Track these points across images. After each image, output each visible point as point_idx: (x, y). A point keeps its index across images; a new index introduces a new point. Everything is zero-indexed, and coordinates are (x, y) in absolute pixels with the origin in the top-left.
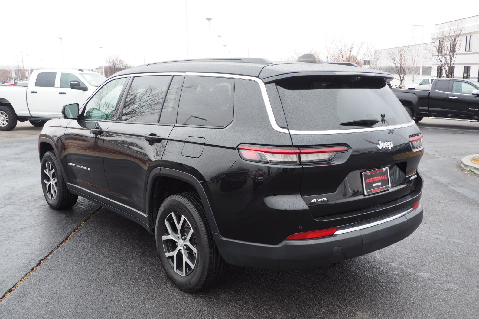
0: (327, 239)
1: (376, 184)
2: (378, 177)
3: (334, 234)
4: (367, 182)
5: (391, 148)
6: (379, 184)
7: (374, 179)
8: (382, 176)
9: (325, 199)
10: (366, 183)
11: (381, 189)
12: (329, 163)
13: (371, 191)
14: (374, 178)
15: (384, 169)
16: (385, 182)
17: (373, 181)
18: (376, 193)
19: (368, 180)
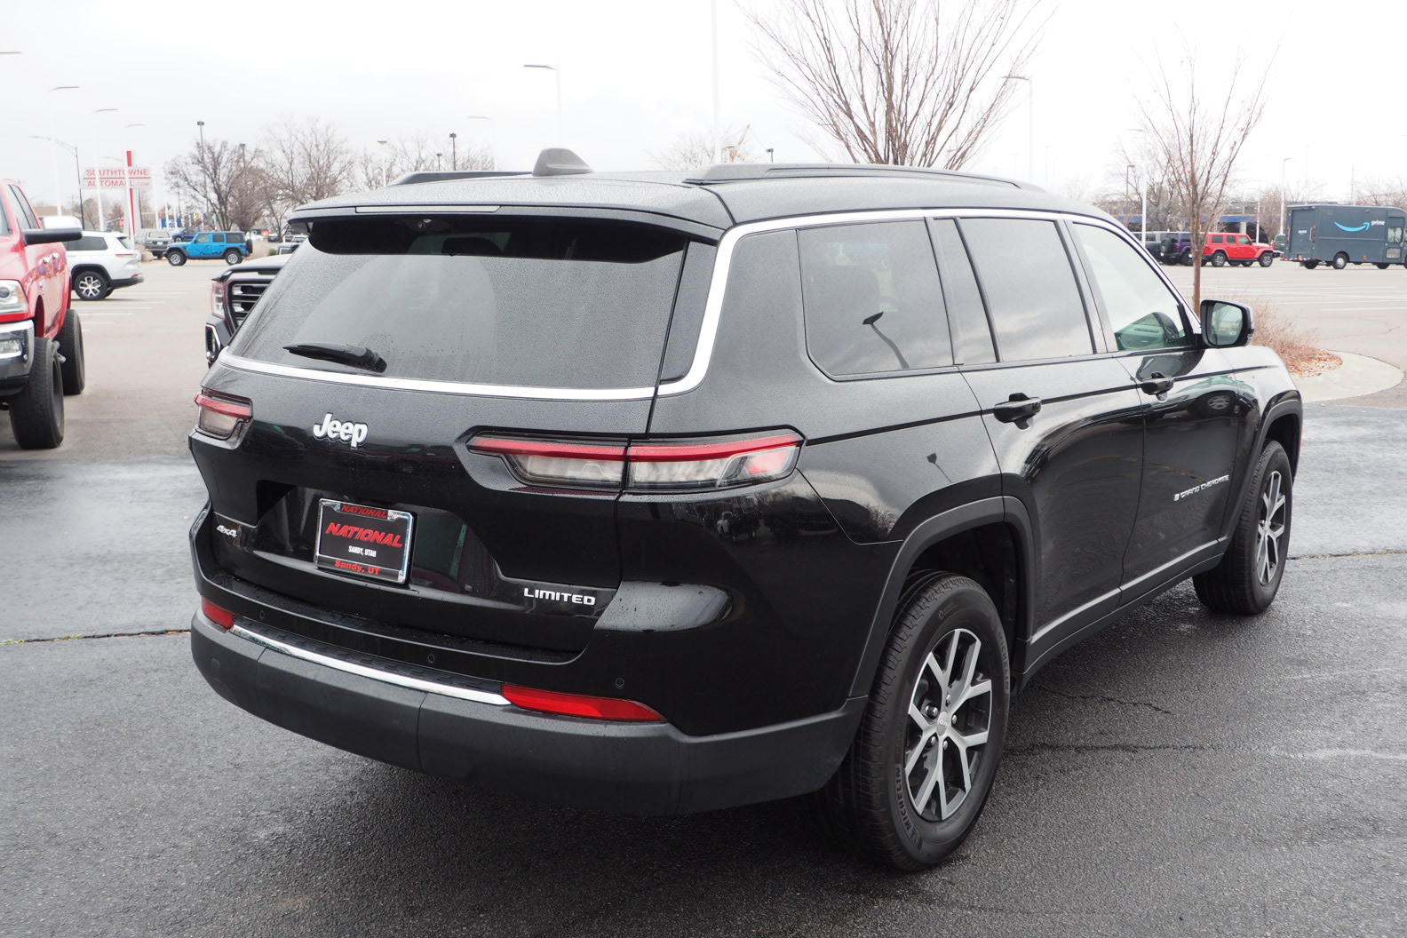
1: (362, 550)
2: (370, 531)
4: (331, 532)
5: (358, 443)
6: (373, 554)
7: (356, 533)
8: (383, 534)
11: (366, 569)
13: (333, 563)
14: (356, 529)
15: (393, 515)
16: (389, 556)
17: (350, 536)
18: (353, 575)
19: (336, 529)
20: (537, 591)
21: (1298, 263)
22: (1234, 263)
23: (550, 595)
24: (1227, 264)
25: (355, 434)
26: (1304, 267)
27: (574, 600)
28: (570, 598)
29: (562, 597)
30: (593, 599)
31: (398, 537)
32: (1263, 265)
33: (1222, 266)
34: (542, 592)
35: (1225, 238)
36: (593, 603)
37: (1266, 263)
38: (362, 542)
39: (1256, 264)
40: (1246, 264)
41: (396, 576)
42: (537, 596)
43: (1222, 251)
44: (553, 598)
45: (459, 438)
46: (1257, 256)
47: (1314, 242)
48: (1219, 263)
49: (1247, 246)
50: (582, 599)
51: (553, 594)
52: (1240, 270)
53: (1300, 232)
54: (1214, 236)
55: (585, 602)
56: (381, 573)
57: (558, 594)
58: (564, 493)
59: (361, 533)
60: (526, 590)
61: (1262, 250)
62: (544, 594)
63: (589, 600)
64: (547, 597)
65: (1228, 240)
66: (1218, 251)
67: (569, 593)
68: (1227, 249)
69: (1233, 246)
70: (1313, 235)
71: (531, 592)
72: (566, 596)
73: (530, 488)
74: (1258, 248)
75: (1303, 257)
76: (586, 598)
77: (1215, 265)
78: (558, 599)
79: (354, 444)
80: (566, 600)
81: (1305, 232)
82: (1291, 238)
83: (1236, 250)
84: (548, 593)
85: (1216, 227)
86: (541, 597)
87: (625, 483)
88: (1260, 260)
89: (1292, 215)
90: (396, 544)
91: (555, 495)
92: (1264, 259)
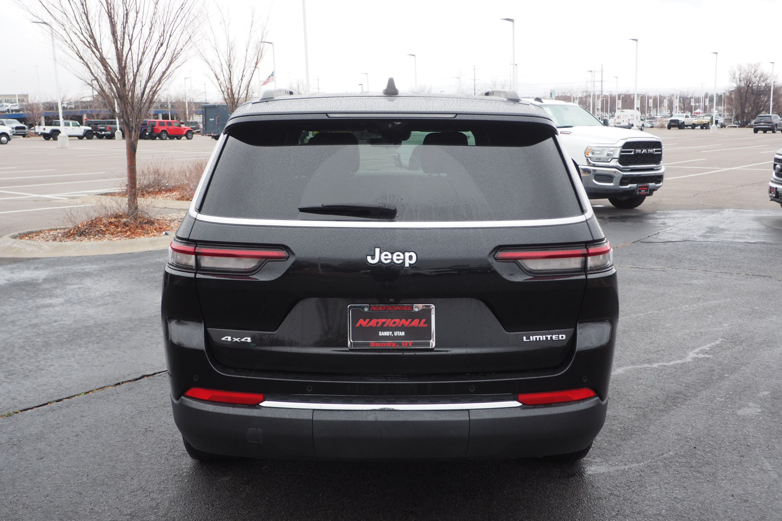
0: (242, 409)
3: (261, 404)
6: (402, 334)
7: (384, 323)
9: (249, 340)
10: (357, 325)
11: (400, 344)
12: (247, 277)
13: (368, 344)
15: (418, 307)
19: (365, 323)
20: (531, 337)
21: (211, 137)
22: (171, 137)
23: (540, 338)
24: (168, 138)
25: (409, 259)
26: (214, 139)
27: (554, 338)
28: (551, 338)
29: (547, 338)
30: (564, 336)
31: (424, 320)
32: (188, 139)
33: (166, 139)
34: (534, 337)
35: (166, 123)
36: (564, 338)
37: (190, 137)
38: (392, 327)
39: (184, 138)
40: (179, 138)
41: (428, 344)
42: (531, 340)
43: (165, 131)
44: (541, 339)
45: (490, 254)
46: (184, 133)
47: (219, 125)
48: (164, 137)
49: (178, 127)
50: (558, 337)
51: (541, 337)
52: (175, 141)
53: (210, 119)
54: (159, 122)
55: (560, 338)
56: (413, 344)
57: (544, 337)
58: (559, 278)
59: (389, 322)
60: (525, 338)
61: (186, 130)
62: (536, 338)
63: (562, 337)
64: (538, 339)
65: (167, 124)
66: (162, 131)
67: (550, 335)
68: (168, 129)
69: (171, 128)
70: (218, 121)
71: (528, 338)
72: (549, 337)
73: (535, 278)
74: (185, 129)
75: (213, 134)
76: (560, 336)
77: (162, 139)
78: (544, 339)
79: (407, 265)
80: (549, 339)
81: (213, 119)
82: (206, 123)
83: (172, 130)
84: (538, 337)
85: (152, 117)
86: (534, 340)
87: (584, 269)
88: (186, 135)
89: (205, 110)
90: (422, 325)
91: (555, 280)
92: (189, 135)
